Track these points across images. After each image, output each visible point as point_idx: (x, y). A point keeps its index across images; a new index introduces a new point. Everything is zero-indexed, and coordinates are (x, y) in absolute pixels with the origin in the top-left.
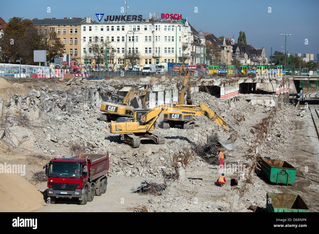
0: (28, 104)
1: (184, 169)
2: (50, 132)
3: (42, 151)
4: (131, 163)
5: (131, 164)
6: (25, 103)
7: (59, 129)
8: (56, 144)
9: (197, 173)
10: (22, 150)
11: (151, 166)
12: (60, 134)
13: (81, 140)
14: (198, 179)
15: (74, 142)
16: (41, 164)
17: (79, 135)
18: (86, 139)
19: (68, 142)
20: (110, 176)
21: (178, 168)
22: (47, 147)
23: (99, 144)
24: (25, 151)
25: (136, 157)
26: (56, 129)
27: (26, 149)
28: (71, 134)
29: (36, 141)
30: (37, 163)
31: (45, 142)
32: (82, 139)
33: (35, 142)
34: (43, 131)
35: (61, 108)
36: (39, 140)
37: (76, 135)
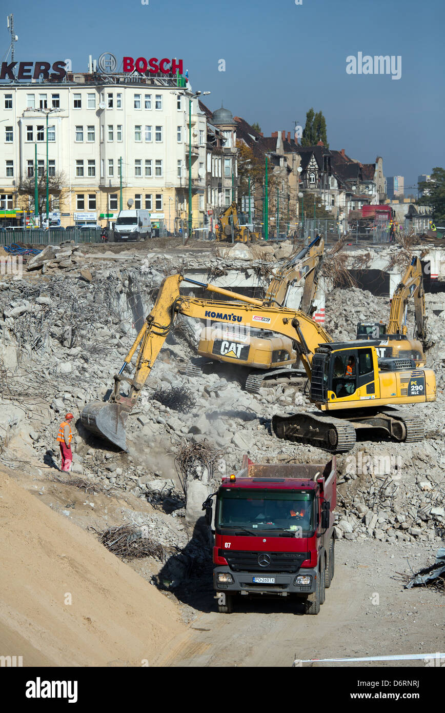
10: (15, 464)
11: (397, 508)
13: (171, 431)
15: (151, 439)
16: (92, 505)
17: (160, 419)
24: (27, 466)
26: (88, 401)
27: (27, 462)
28: (137, 413)
29: (39, 437)
30: (81, 504)
32: (171, 428)
33: (37, 441)
34: (51, 408)
35: (58, 339)
36: (47, 433)
37: (152, 415)
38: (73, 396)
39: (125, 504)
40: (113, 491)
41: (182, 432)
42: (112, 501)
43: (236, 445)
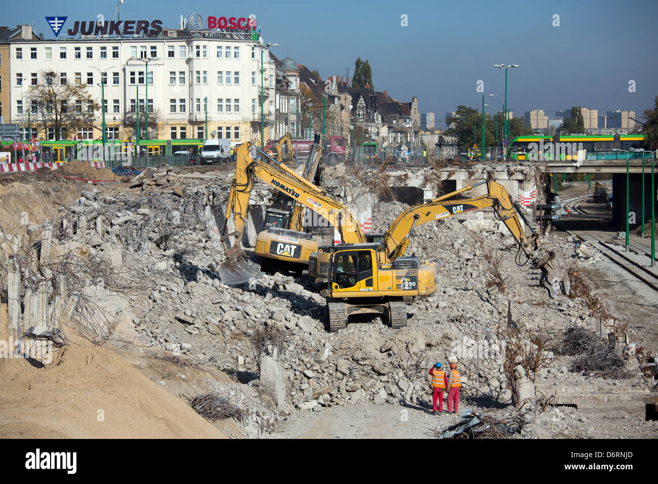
0: (100, 232)
1: (532, 383)
2: (170, 301)
3: (159, 346)
4: (382, 372)
5: (380, 374)
6: (94, 231)
7: (188, 293)
8: (190, 328)
9: (564, 390)
10: (121, 344)
12: (193, 305)
13: (248, 317)
14: (566, 405)
15: (231, 323)
16: (183, 376)
17: (239, 307)
18: (259, 316)
19: (217, 324)
20: (337, 404)
21: (516, 379)
22: (171, 336)
23: (291, 325)
24: (131, 346)
25: (389, 355)
26: (180, 293)
27: (130, 342)
28: (219, 303)
29: (140, 322)
30: (174, 376)
31: (163, 323)
32: (248, 314)
33: (139, 325)
34: (150, 298)
35: (156, 242)
36: (147, 319)
37: (232, 305)
38: (167, 289)
39: (210, 376)
40: (200, 366)
41: (256, 317)
42: (199, 373)
43: (300, 328)
